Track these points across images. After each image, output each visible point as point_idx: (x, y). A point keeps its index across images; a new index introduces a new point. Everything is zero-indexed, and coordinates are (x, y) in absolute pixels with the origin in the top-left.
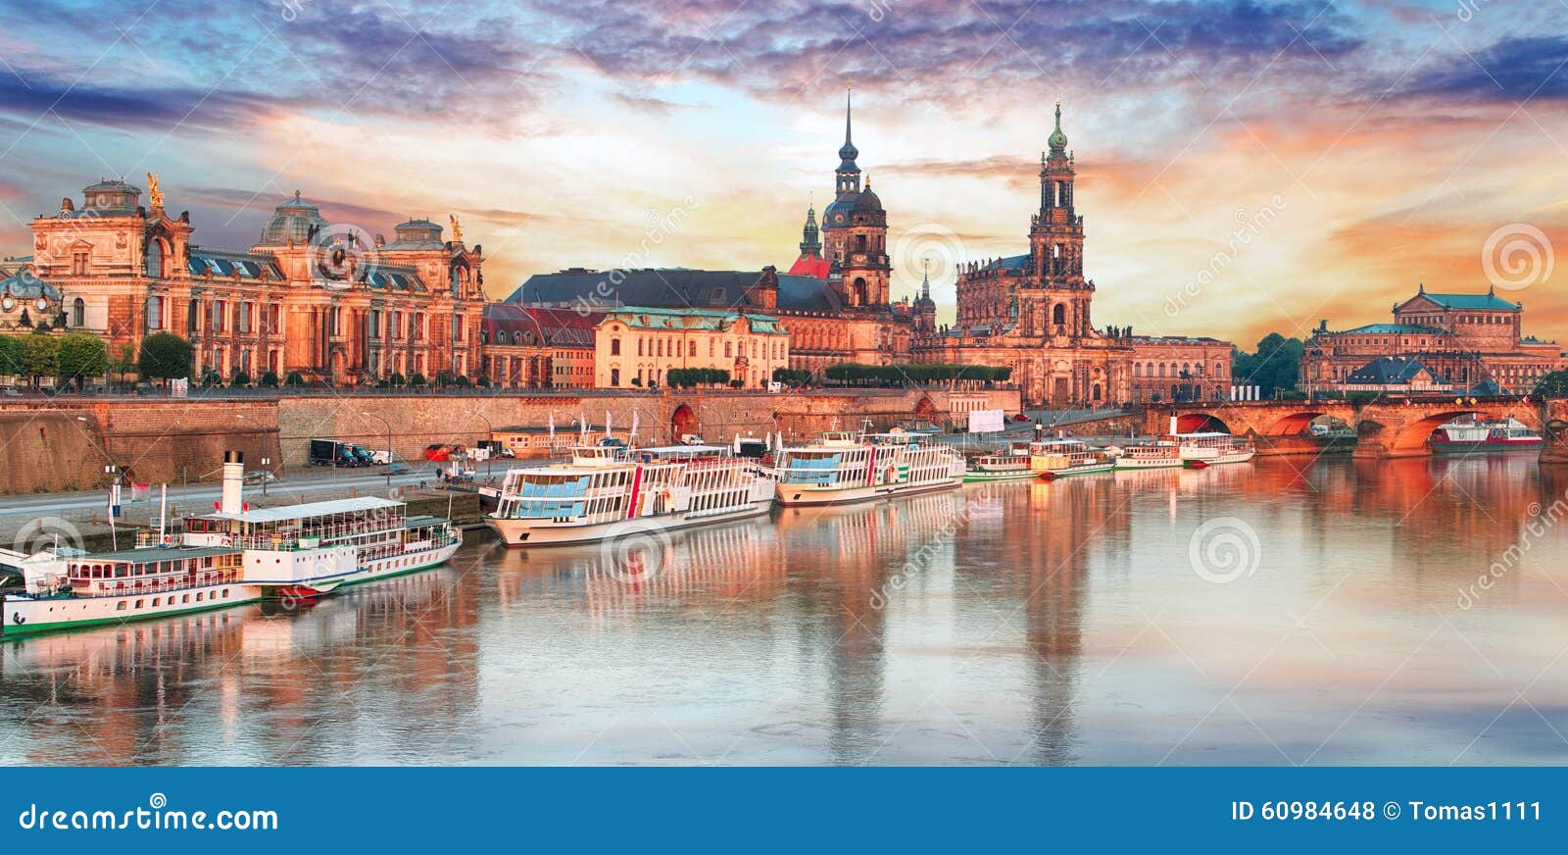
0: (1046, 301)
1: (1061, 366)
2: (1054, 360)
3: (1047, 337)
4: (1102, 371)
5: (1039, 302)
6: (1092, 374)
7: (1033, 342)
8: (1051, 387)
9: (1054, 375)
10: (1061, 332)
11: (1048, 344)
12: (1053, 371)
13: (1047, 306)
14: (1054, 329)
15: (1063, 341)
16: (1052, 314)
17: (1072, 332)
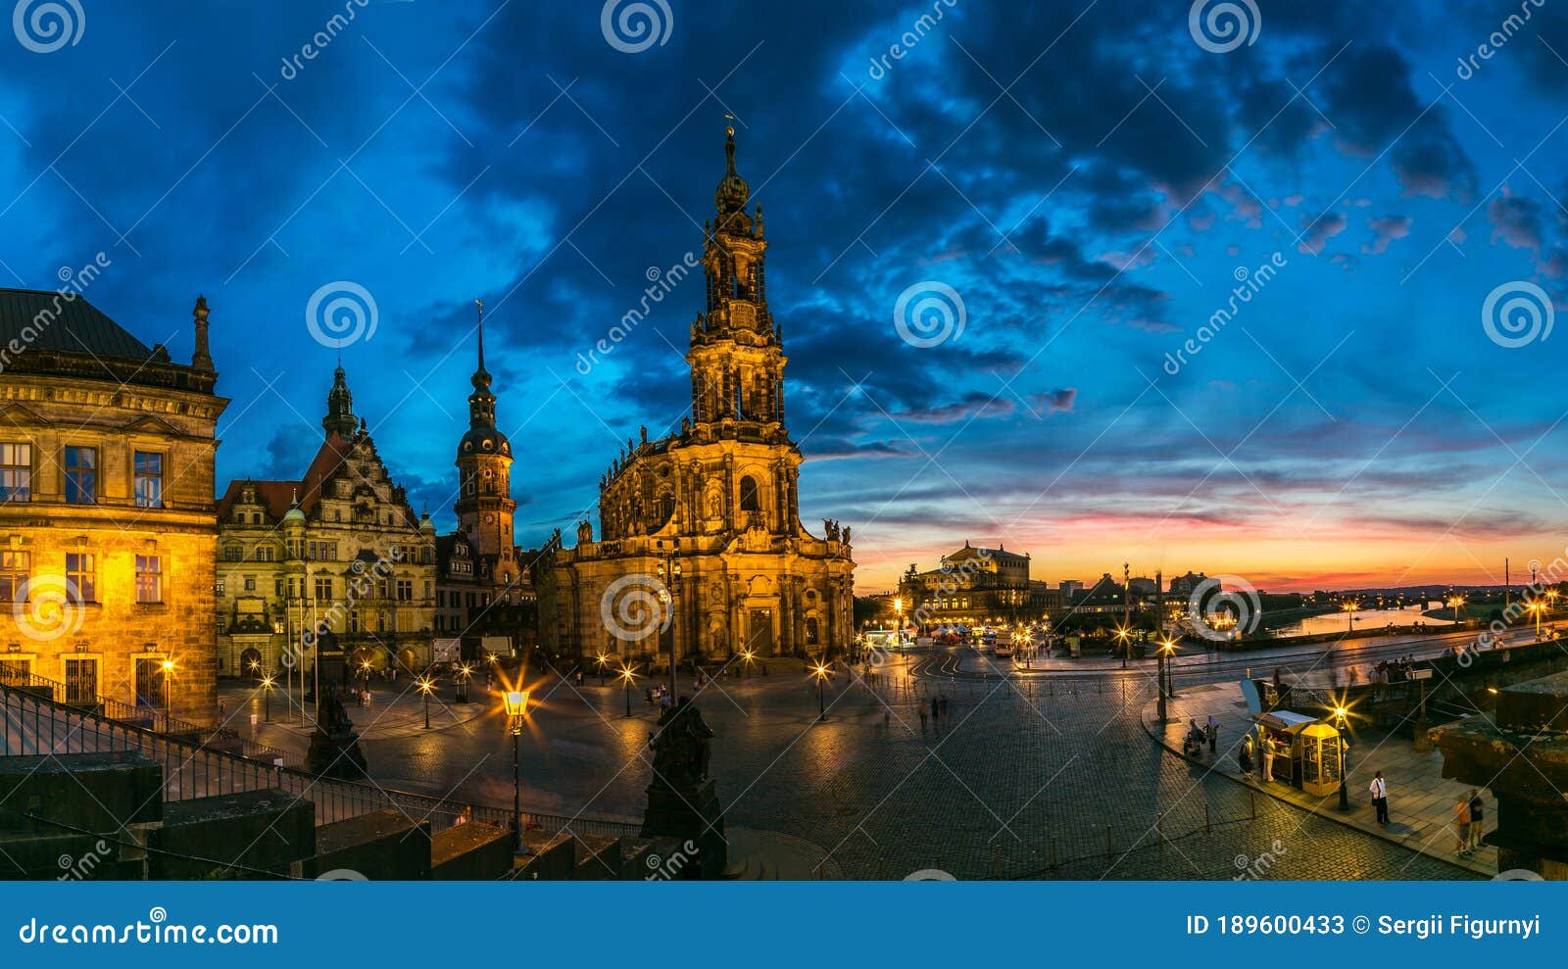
0: (725, 467)
1: (759, 586)
2: (745, 575)
3: (729, 532)
4: (819, 597)
5: (715, 468)
6: (805, 601)
7: (703, 542)
8: (742, 626)
9: (747, 603)
10: (755, 524)
11: (734, 545)
12: (746, 596)
13: (729, 473)
14: (741, 520)
15: (759, 538)
16: (737, 488)
17: (774, 524)
